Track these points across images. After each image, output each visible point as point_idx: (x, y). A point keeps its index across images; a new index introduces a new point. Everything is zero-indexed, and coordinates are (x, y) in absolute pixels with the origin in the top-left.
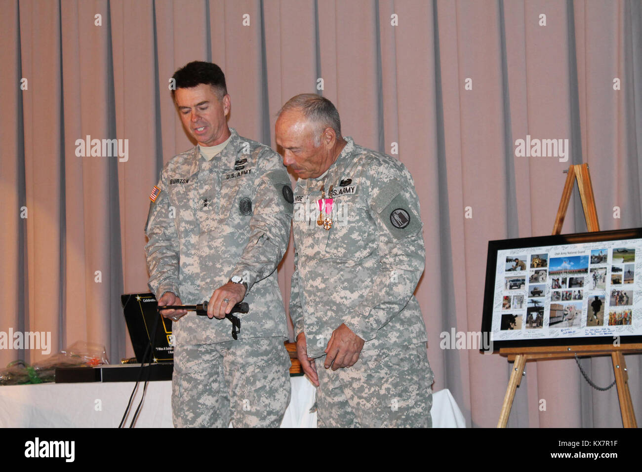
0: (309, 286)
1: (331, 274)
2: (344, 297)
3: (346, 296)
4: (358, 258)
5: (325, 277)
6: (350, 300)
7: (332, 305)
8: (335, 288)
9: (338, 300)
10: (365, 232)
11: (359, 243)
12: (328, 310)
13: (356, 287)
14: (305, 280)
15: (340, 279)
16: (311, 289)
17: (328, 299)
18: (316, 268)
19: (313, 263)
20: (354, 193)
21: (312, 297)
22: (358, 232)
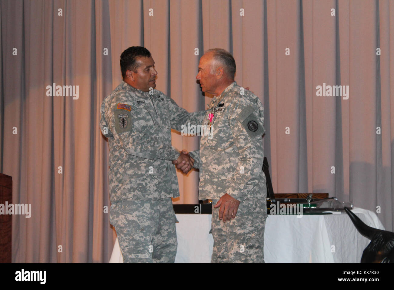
3: (215, 168)
7: (209, 172)
9: (212, 170)
11: (224, 138)
15: (213, 158)
17: (207, 169)
20: (223, 111)
22: (223, 133)
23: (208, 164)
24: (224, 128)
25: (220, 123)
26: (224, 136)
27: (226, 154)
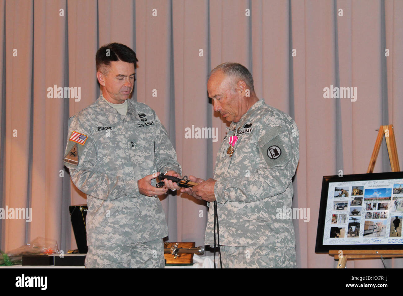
2: (234, 206)
6: (237, 209)
7: (225, 210)
9: (230, 207)
12: (223, 213)
22: (249, 161)
24: (251, 155)
25: (247, 147)
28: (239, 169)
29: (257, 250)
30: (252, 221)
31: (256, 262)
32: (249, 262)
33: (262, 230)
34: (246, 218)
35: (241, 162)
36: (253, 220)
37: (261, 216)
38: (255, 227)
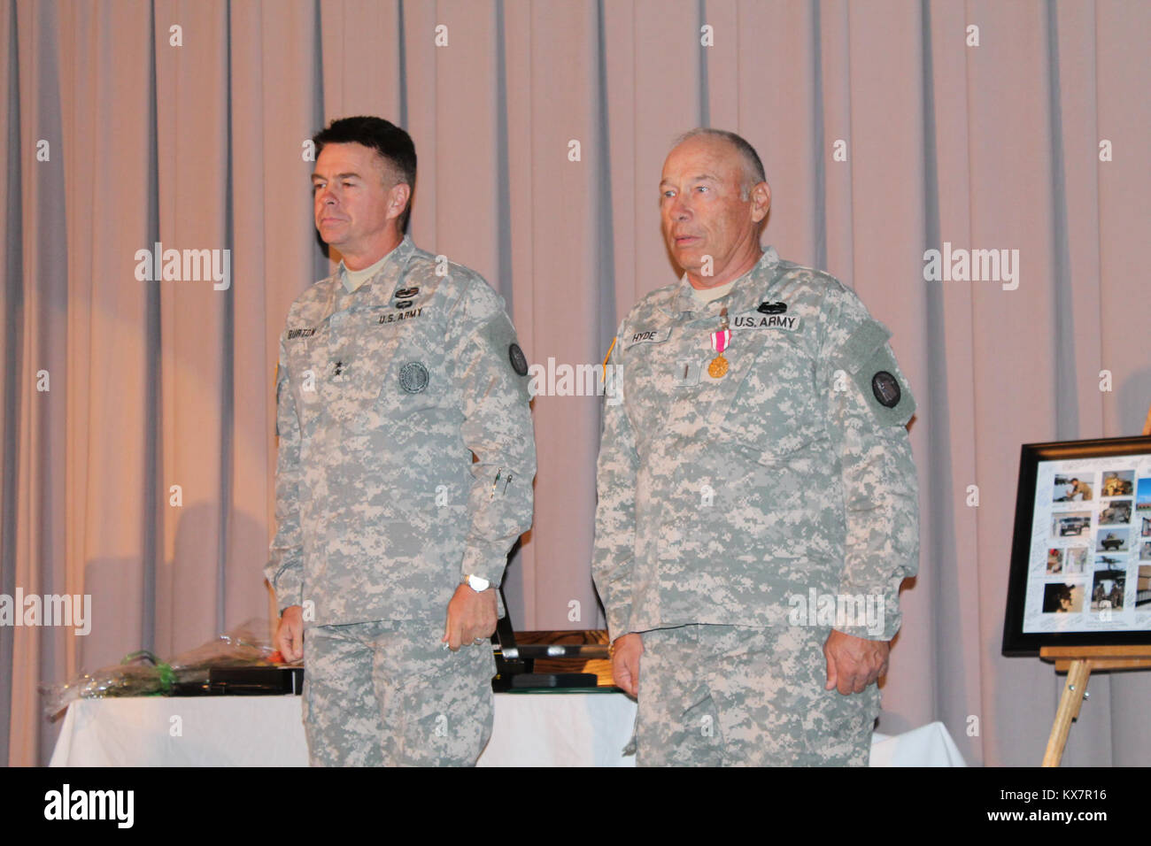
0: (680, 490)
1: (730, 474)
2: (752, 519)
3: (755, 517)
4: (782, 450)
5: (717, 478)
6: (763, 527)
7: (724, 530)
8: (736, 499)
9: (739, 523)
10: (801, 404)
11: (789, 421)
12: (713, 539)
13: (775, 504)
14: (674, 479)
15: (747, 485)
16: (684, 497)
17: (720, 518)
18: (700, 458)
19: (694, 449)
20: (792, 329)
21: (684, 512)
22: (791, 402)
23: (724, 502)
24: (796, 387)
25: (790, 365)
26: (792, 412)
27: (795, 476)
28: (763, 422)
29: (811, 644)
30: (798, 559)
31: (811, 675)
32: (790, 674)
33: (823, 583)
34: (784, 551)
35: (772, 404)
36: (803, 558)
37: (814, 546)
38: (804, 577)
